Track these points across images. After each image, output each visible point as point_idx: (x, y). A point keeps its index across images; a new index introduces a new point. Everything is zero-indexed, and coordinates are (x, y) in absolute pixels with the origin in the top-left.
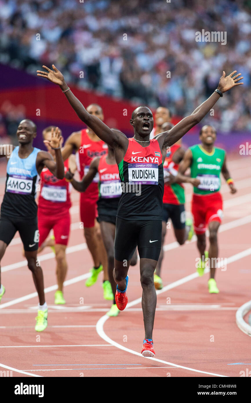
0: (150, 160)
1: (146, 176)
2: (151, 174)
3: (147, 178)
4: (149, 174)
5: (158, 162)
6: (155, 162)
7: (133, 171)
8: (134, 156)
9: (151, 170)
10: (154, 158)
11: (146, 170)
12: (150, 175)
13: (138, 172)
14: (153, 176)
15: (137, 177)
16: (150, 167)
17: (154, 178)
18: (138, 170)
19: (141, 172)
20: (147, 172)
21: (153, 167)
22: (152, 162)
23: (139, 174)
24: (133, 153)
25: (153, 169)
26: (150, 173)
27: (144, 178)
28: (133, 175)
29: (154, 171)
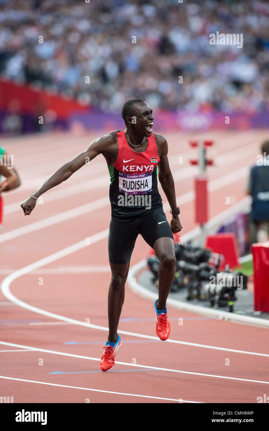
0: (144, 169)
1: (137, 186)
2: (143, 184)
3: (138, 189)
4: (141, 184)
5: (153, 169)
7: (124, 181)
8: (126, 165)
9: (144, 180)
10: (149, 166)
11: (139, 181)
12: (142, 186)
13: (130, 184)
14: (146, 186)
15: (128, 188)
16: (143, 177)
17: (146, 187)
18: (130, 182)
19: (133, 183)
20: (139, 183)
21: (146, 176)
22: (146, 170)
23: (130, 185)
24: (124, 162)
25: (145, 179)
27: (135, 189)
28: (124, 185)
29: (147, 180)
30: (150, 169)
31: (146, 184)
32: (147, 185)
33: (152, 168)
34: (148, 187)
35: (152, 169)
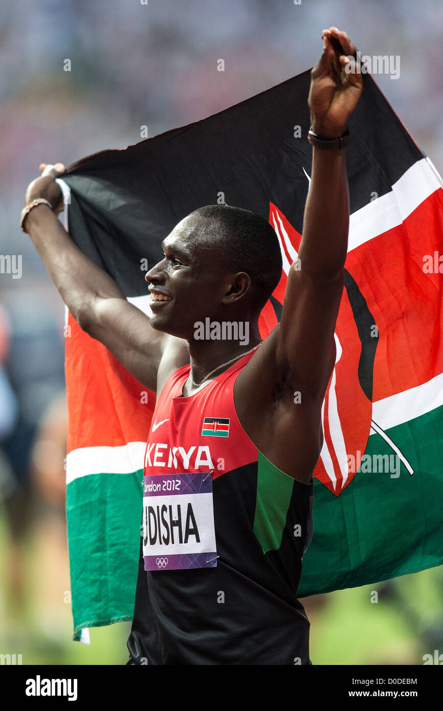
1: (163, 531)
2: (178, 523)
3: (166, 543)
4: (172, 524)
5: (209, 463)
6: (196, 467)
9: (179, 507)
10: (193, 449)
11: (165, 507)
12: (176, 529)
14: (189, 532)
16: (174, 493)
17: (192, 538)
19: (152, 516)
20: (167, 517)
21: (183, 491)
22: (186, 465)
24: (154, 429)
25: (184, 500)
26: (175, 518)
27: (161, 542)
29: (190, 505)
30: (199, 463)
31: (191, 527)
32: (195, 531)
33: (204, 457)
34: (198, 540)
35: (204, 463)
